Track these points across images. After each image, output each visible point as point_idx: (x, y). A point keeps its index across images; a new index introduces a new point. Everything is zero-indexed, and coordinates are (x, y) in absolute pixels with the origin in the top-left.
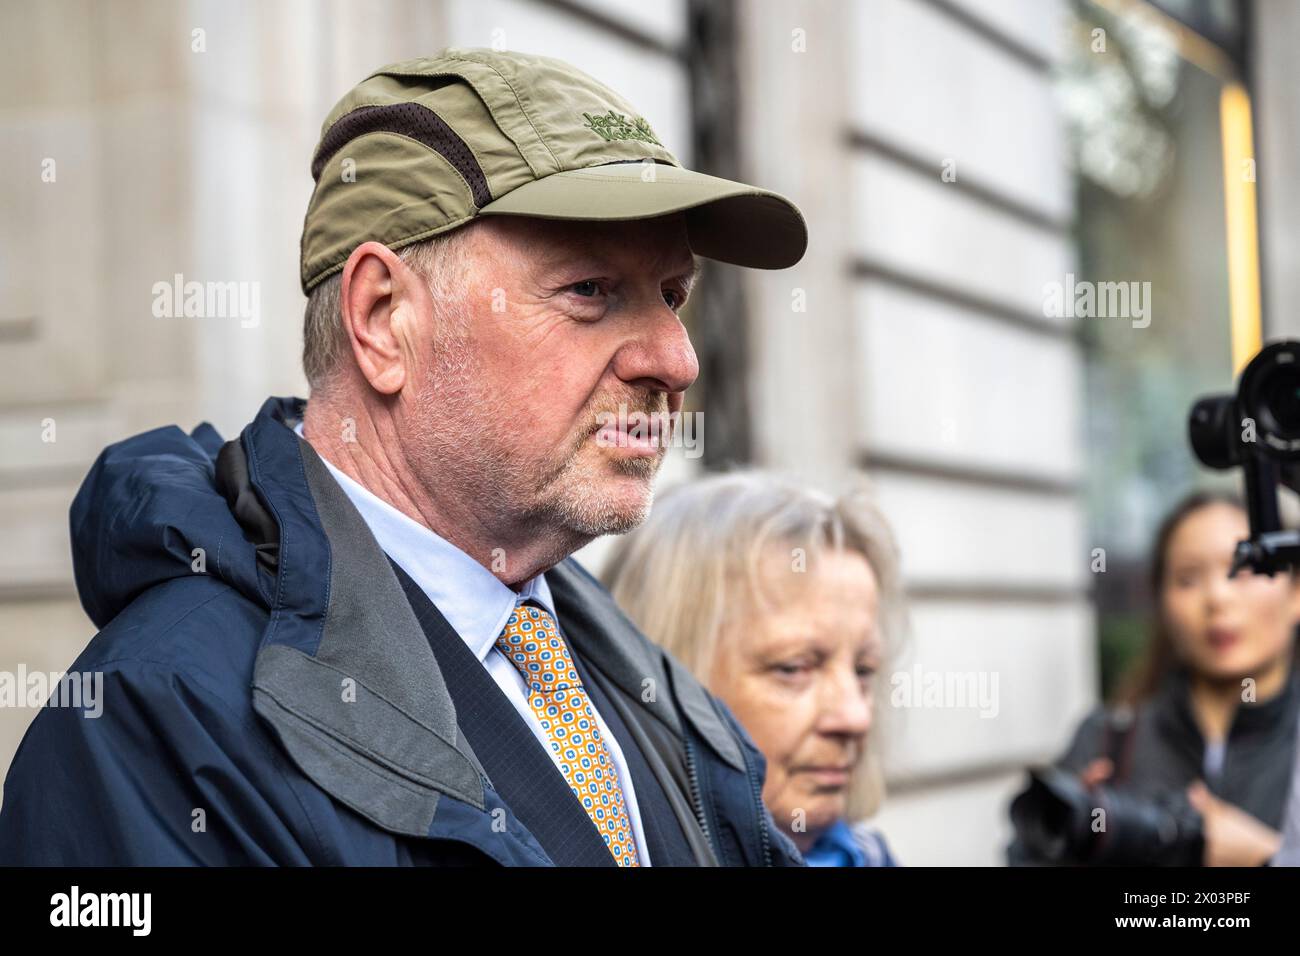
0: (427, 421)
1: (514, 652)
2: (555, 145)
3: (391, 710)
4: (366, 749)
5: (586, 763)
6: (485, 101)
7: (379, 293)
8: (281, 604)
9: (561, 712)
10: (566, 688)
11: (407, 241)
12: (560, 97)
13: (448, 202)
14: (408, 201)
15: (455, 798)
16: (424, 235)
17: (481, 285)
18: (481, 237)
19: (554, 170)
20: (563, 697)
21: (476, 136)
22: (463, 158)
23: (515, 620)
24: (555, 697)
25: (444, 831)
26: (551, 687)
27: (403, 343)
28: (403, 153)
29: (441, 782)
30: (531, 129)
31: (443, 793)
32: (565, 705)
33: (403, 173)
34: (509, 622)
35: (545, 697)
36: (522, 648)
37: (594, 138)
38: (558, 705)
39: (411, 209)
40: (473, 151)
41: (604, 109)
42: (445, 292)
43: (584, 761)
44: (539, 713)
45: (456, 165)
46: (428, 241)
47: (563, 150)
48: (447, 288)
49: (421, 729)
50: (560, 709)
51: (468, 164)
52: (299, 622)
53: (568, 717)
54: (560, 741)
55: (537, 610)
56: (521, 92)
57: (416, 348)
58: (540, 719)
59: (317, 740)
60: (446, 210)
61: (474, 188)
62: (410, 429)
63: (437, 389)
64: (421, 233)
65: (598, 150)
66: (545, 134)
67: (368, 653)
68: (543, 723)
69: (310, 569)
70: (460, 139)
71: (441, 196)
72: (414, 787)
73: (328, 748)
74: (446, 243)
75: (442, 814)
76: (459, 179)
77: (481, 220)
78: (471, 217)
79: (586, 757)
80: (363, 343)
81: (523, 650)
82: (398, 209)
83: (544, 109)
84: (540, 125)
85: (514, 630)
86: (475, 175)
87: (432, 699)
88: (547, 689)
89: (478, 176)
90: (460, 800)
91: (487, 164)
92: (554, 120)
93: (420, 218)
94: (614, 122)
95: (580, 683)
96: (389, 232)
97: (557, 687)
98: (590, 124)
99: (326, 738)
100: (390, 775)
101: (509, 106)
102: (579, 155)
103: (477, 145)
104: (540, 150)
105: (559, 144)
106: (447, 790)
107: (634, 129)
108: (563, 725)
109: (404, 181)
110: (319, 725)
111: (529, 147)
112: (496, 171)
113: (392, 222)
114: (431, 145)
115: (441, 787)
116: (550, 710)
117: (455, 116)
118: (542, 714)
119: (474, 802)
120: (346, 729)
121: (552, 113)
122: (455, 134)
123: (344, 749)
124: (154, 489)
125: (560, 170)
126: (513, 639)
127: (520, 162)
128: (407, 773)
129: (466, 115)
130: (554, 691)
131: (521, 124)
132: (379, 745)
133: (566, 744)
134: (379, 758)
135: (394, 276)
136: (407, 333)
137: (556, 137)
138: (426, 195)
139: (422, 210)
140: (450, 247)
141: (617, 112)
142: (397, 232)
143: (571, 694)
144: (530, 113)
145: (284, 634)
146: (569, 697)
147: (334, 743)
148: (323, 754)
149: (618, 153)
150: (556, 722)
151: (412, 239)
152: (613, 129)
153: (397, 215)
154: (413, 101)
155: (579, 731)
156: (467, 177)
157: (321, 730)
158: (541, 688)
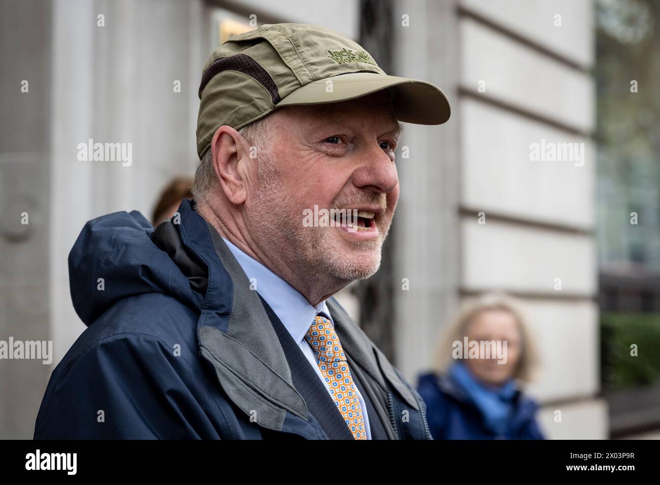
0: (258, 216)
1: (313, 340)
2: (312, 68)
3: (263, 365)
4: (252, 384)
5: (347, 401)
6: (276, 49)
7: (231, 152)
8: (207, 306)
9: (335, 373)
10: (339, 361)
11: (241, 125)
12: (316, 44)
13: (260, 103)
14: (240, 105)
15: (293, 414)
16: (249, 121)
17: (279, 143)
18: (277, 119)
19: (310, 81)
20: (337, 366)
21: (272, 68)
22: (266, 79)
23: (315, 324)
24: (333, 365)
25: (289, 429)
26: (331, 360)
27: (243, 177)
28: (237, 80)
29: (286, 405)
30: (300, 61)
31: (288, 411)
32: (338, 370)
33: (237, 90)
34: (312, 324)
35: (327, 365)
36: (318, 338)
37: (333, 63)
38: (334, 369)
39: (242, 108)
40: (270, 75)
41: (340, 48)
42: (262, 149)
43: (346, 400)
44: (324, 373)
45: (263, 84)
46: (252, 124)
47: (316, 70)
48: (262, 146)
49: (277, 377)
50: (335, 371)
51: (269, 82)
52: (217, 316)
53: (339, 377)
54: (334, 389)
55: (325, 319)
56: (296, 43)
57: (251, 179)
58: (324, 376)
59: (230, 376)
60: (259, 107)
61: (272, 94)
62: (251, 222)
63: (261, 199)
64: (248, 120)
65: (335, 68)
66: (307, 63)
67: (252, 335)
68: (325, 379)
69: (224, 289)
70: (264, 70)
71: (256, 100)
72: (274, 406)
73: (235, 380)
74: (260, 123)
75: (287, 421)
76: (265, 91)
77: (276, 110)
78: (271, 110)
79: (347, 398)
80: (225, 179)
81: (318, 340)
82: (236, 109)
83: (307, 50)
84: (305, 58)
85: (315, 328)
86: (272, 88)
87: (280, 363)
88: (328, 361)
89: (274, 88)
90: (296, 415)
91: (277, 81)
92: (312, 55)
93: (246, 113)
94: (345, 54)
95: (345, 359)
96: (233, 122)
97: (334, 360)
98: (331, 55)
99: (234, 376)
100: (262, 399)
101: (289, 50)
102: (324, 71)
103: (273, 72)
104: (304, 71)
105: (314, 67)
106: (290, 409)
107: (357, 57)
108: (336, 380)
109: (238, 94)
110: (230, 368)
111: (299, 70)
112: (283, 85)
113: (234, 116)
114: (250, 75)
115: (287, 407)
116: (329, 372)
117: (261, 58)
118: (325, 374)
119: (303, 417)
120: (243, 372)
121: (312, 52)
122: (262, 68)
123: (241, 382)
124: (127, 245)
125: (314, 80)
126: (314, 333)
127: (294, 78)
128: (270, 398)
129: (266, 57)
130: (333, 362)
131: (295, 59)
132: (258, 381)
133: (337, 390)
134: (258, 389)
135: (237, 142)
136: (246, 171)
137: (313, 64)
138: (249, 101)
139: (248, 109)
140: (262, 126)
141: (348, 49)
142: (236, 120)
143: (341, 364)
144: (299, 53)
145: (210, 321)
146: (340, 366)
147: (237, 379)
148: (232, 383)
149: (346, 69)
150: (333, 378)
151: (244, 124)
152: (344, 58)
153: (236, 112)
154: (241, 53)
155: (344, 384)
156: (269, 89)
157: (232, 372)
158: (326, 360)
